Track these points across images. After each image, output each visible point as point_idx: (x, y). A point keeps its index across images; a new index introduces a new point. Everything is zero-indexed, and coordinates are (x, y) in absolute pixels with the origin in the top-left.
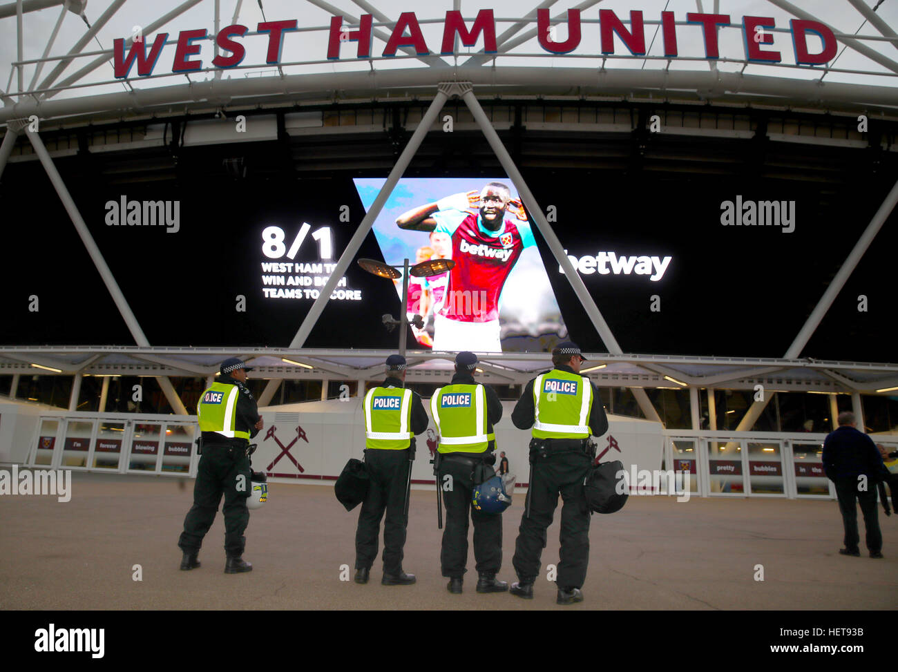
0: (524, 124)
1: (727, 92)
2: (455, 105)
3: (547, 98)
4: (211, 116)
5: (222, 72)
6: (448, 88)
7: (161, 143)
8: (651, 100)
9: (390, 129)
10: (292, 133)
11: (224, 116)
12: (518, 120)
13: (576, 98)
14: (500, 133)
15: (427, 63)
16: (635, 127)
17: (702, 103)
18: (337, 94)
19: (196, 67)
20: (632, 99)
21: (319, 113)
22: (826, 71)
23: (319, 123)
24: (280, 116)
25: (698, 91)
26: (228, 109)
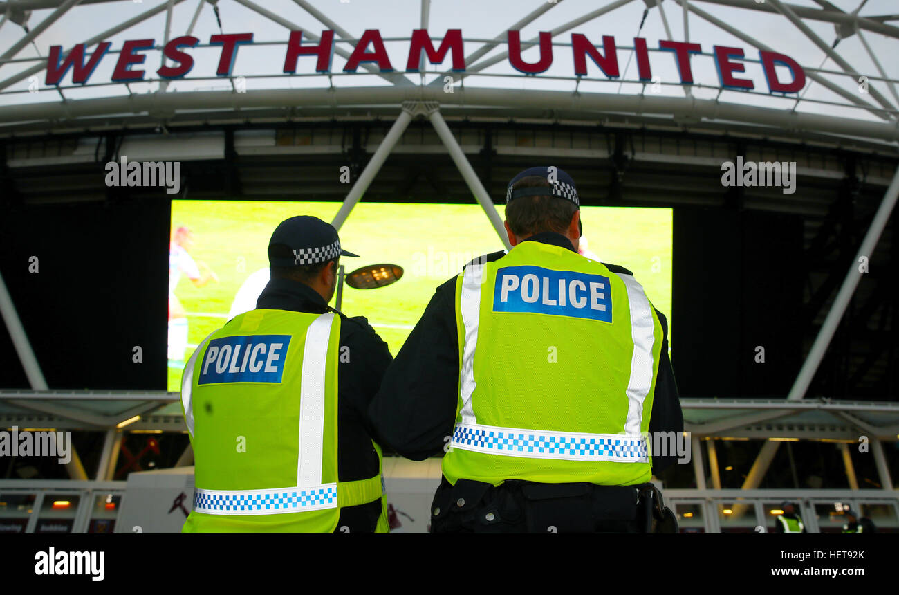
0: (495, 147)
1: (704, 119)
2: (421, 126)
3: (519, 121)
4: (151, 131)
5: (168, 84)
6: (412, 107)
7: (92, 159)
8: (626, 125)
9: (349, 150)
10: (241, 152)
11: (166, 131)
12: (488, 145)
13: (550, 122)
14: (469, 157)
15: (391, 81)
16: (612, 152)
17: (679, 129)
18: (293, 112)
19: (138, 77)
20: (607, 124)
21: (272, 132)
22: (798, 100)
23: (272, 142)
24: (229, 133)
25: (675, 117)
26: (172, 124)
